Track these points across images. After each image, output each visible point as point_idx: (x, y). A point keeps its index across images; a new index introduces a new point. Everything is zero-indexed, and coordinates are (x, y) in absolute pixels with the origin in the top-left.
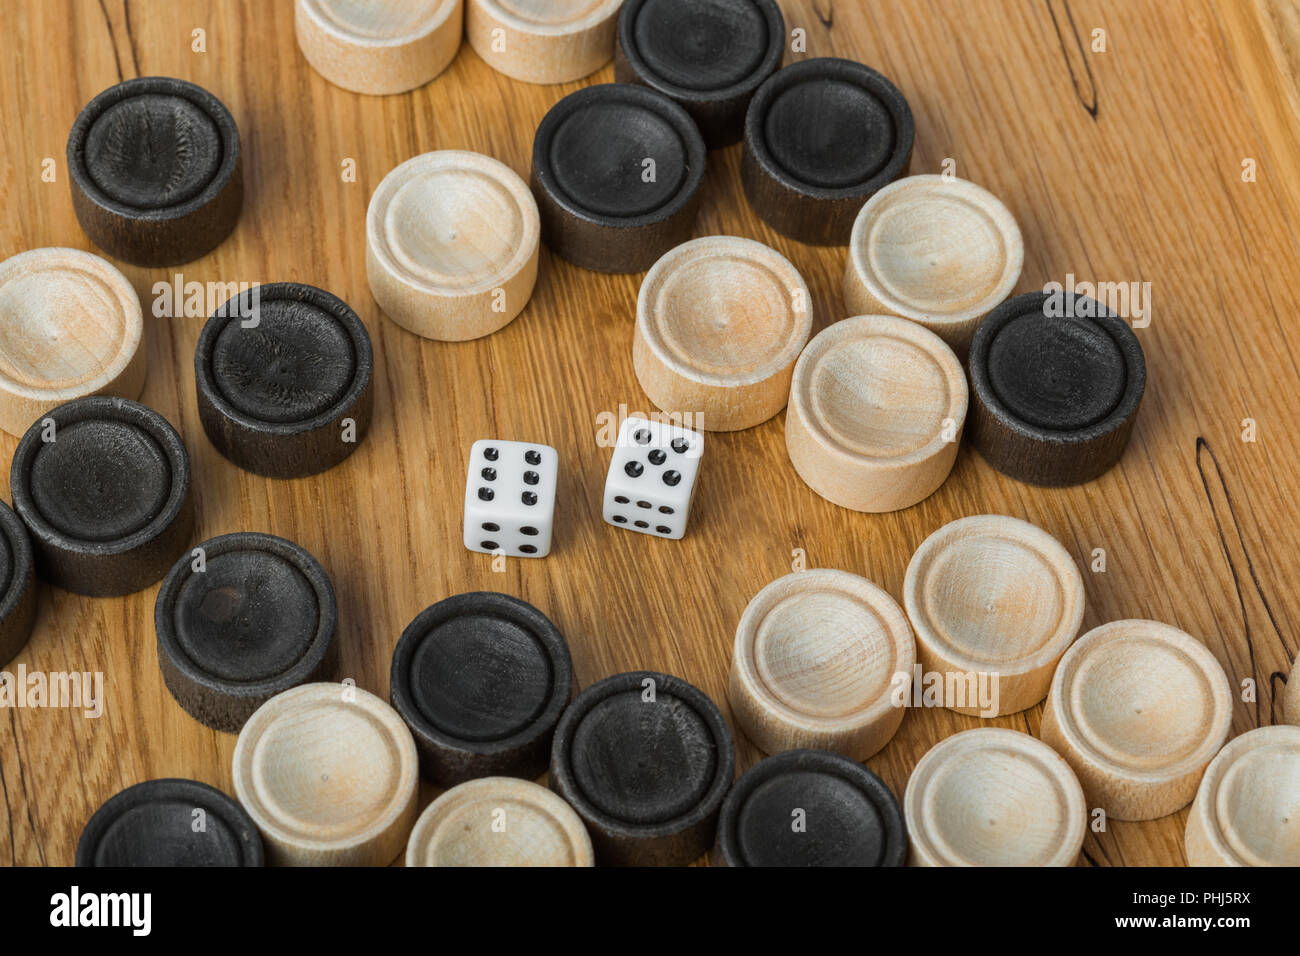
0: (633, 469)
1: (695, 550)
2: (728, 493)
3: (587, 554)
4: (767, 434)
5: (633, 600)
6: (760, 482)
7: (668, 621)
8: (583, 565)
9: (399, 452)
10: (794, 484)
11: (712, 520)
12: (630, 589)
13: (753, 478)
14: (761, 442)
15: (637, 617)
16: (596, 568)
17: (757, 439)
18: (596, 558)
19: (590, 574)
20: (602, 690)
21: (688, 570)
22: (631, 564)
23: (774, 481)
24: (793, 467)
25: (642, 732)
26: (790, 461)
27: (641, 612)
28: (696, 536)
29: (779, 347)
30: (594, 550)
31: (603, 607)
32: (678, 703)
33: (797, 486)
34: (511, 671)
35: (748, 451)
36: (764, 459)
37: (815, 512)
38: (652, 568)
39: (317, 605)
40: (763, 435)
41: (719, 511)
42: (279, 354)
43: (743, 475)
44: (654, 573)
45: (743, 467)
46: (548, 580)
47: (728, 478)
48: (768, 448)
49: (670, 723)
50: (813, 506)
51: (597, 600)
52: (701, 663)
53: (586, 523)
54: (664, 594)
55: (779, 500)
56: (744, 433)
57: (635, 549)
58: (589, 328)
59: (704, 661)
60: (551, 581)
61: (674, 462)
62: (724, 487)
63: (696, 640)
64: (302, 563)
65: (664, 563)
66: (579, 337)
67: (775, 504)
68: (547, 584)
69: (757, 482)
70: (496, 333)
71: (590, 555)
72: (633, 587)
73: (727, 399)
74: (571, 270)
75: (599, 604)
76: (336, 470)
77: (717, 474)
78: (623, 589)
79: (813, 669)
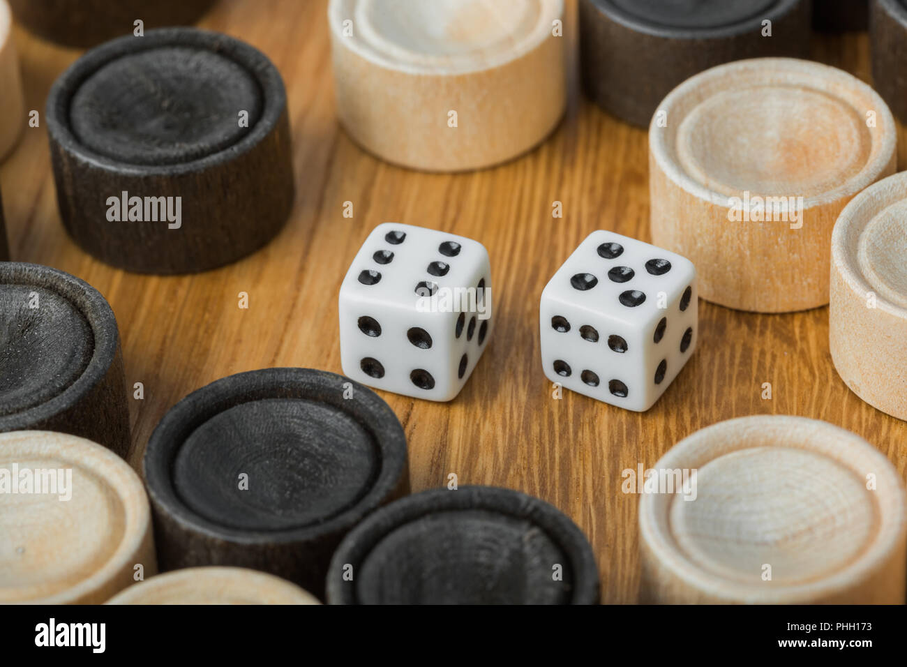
0: (581, 282)
1: (660, 430)
2: (731, 377)
3: (508, 410)
4: (808, 325)
5: (552, 468)
6: (780, 373)
7: (590, 500)
8: (499, 421)
9: (302, 269)
10: (827, 381)
11: (696, 401)
12: (552, 458)
13: (772, 366)
14: (797, 330)
15: (549, 488)
16: (515, 426)
17: (793, 327)
18: (519, 416)
19: (504, 431)
20: (435, 499)
21: (642, 449)
22: (564, 431)
23: (799, 374)
24: (831, 363)
25: (477, 565)
26: (829, 356)
27: (557, 484)
28: (667, 414)
29: (834, 184)
30: (519, 407)
31: (507, 470)
32: (535, 531)
33: (831, 383)
34: (325, 473)
35: (775, 337)
36: (795, 350)
37: (844, 414)
38: (593, 441)
39: (89, 353)
40: (802, 326)
41: (709, 393)
42: (169, 109)
43: (760, 362)
44: (594, 445)
45: (763, 353)
46: (442, 429)
47: (737, 361)
48: (804, 338)
49: (518, 557)
50: (845, 409)
51: (501, 459)
52: (620, 552)
53: (520, 379)
54: (597, 469)
55: (799, 395)
56: (778, 318)
57: (577, 417)
58: (609, 183)
59: (624, 551)
60: (446, 431)
61: (642, 282)
62: (728, 369)
63: (623, 526)
64: (88, 304)
65: (611, 437)
66: (592, 190)
67: (791, 396)
68: (441, 433)
69: (776, 371)
70: (484, 170)
71: (511, 412)
72: (557, 456)
73: (746, 239)
74: (609, 124)
75: (502, 466)
76: (211, 275)
77: (722, 355)
78: (542, 454)
79: (757, 544)
